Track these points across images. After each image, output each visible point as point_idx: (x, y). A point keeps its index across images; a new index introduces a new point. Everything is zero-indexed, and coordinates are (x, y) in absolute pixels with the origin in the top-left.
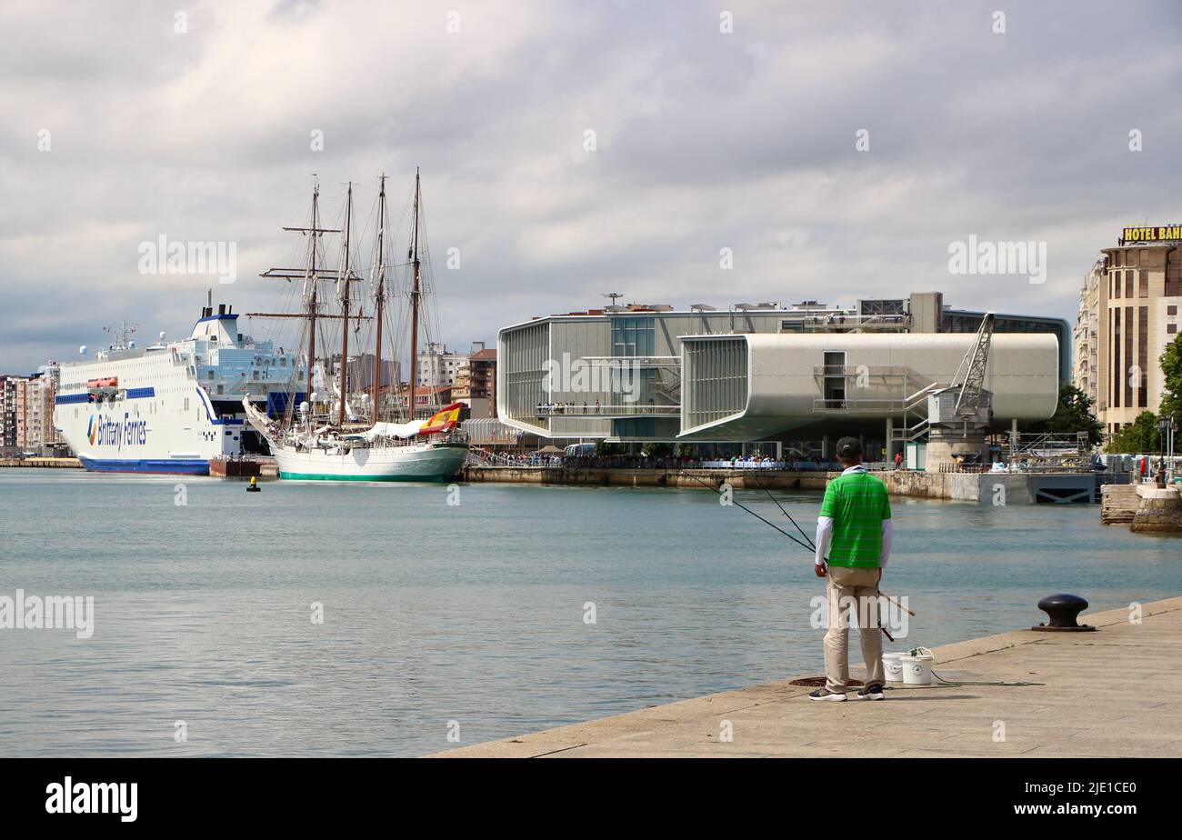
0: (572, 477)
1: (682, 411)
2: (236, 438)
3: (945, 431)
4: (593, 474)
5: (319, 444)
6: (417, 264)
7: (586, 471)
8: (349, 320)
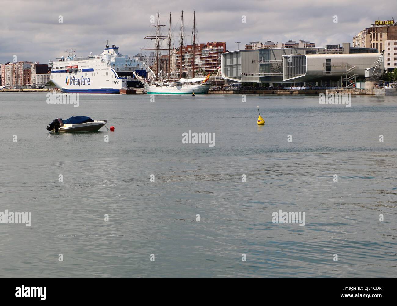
0: (243, 92)
1: (283, 74)
2: (125, 83)
3: (370, 79)
4: (250, 91)
5: (164, 84)
6: (194, 35)
7: (248, 91)
8: (171, 51)
